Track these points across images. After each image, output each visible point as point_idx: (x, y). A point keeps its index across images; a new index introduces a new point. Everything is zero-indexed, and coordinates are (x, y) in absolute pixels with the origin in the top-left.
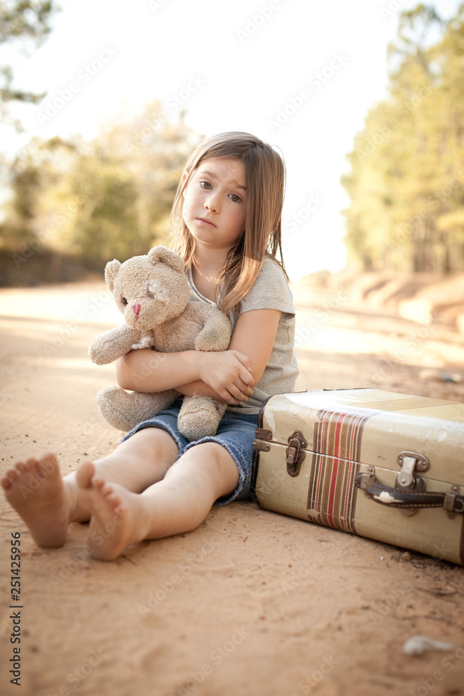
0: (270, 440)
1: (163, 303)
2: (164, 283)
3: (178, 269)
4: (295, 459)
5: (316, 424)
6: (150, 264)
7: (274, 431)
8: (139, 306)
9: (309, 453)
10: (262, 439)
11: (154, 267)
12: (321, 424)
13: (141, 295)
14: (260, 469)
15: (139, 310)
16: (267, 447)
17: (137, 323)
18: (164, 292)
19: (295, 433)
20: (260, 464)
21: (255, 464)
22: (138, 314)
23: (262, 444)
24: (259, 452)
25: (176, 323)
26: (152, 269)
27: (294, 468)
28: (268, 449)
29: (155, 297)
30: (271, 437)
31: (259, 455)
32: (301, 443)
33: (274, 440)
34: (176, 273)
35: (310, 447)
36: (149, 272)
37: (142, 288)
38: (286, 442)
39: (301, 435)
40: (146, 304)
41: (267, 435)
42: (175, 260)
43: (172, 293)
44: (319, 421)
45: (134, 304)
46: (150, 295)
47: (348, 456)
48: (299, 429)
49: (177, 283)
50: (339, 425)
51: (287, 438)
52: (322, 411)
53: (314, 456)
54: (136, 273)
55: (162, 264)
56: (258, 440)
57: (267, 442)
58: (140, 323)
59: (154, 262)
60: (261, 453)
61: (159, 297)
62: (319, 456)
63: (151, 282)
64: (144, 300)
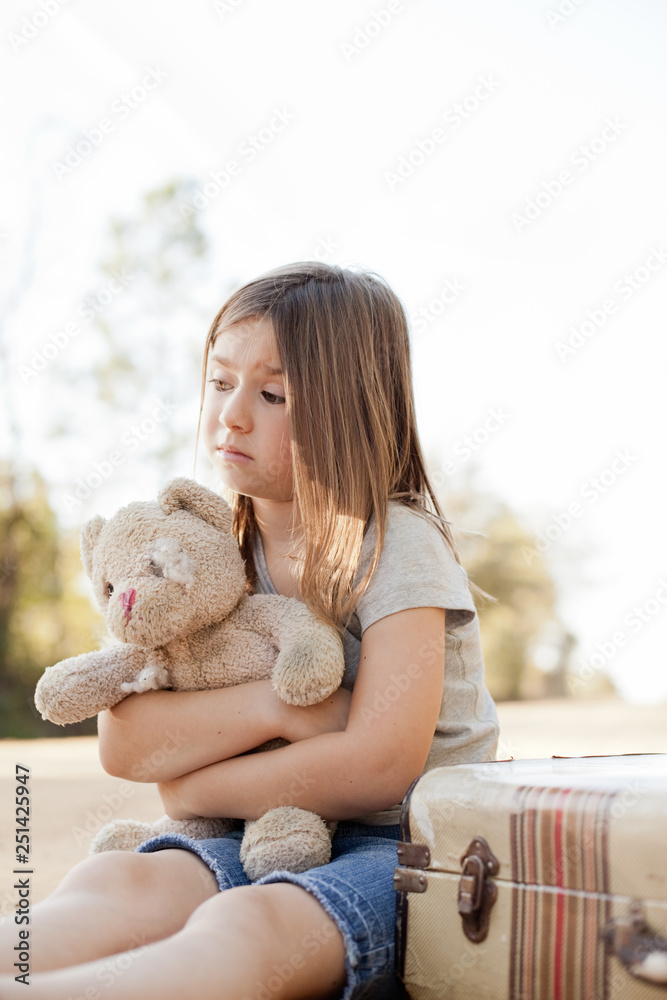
0: (426, 867)
1: (181, 586)
2: (186, 547)
3: (217, 522)
4: (474, 900)
5: (513, 818)
6: (160, 511)
7: (432, 845)
8: (133, 593)
9: (504, 886)
10: (413, 866)
11: (169, 517)
12: (522, 816)
13: (137, 571)
14: (411, 934)
15: (131, 600)
16: (422, 883)
17: (129, 629)
18: (184, 563)
19: (475, 842)
20: (412, 922)
21: (399, 923)
22: (130, 609)
23: (410, 877)
24: (406, 894)
25: (218, 635)
26: (164, 520)
27: (476, 921)
28: (422, 887)
29: (165, 572)
30: (428, 858)
31: (406, 902)
32: (485, 863)
33: (435, 864)
34: (212, 528)
35: (505, 872)
36: (156, 526)
37: (140, 556)
38: (458, 868)
39: (485, 847)
40: (147, 587)
41: (419, 857)
42: (212, 503)
43: (204, 567)
44: (518, 812)
45: (123, 591)
46: (155, 570)
47: (584, 881)
48: (480, 834)
49: (213, 548)
50: (559, 815)
51: (458, 857)
52: (522, 789)
53: (515, 891)
54: (130, 529)
55: (186, 512)
56: (403, 870)
57: (419, 872)
58: (134, 629)
59: (167, 507)
60: (411, 897)
61: (172, 573)
62: (524, 891)
63: (159, 542)
64: (143, 580)
